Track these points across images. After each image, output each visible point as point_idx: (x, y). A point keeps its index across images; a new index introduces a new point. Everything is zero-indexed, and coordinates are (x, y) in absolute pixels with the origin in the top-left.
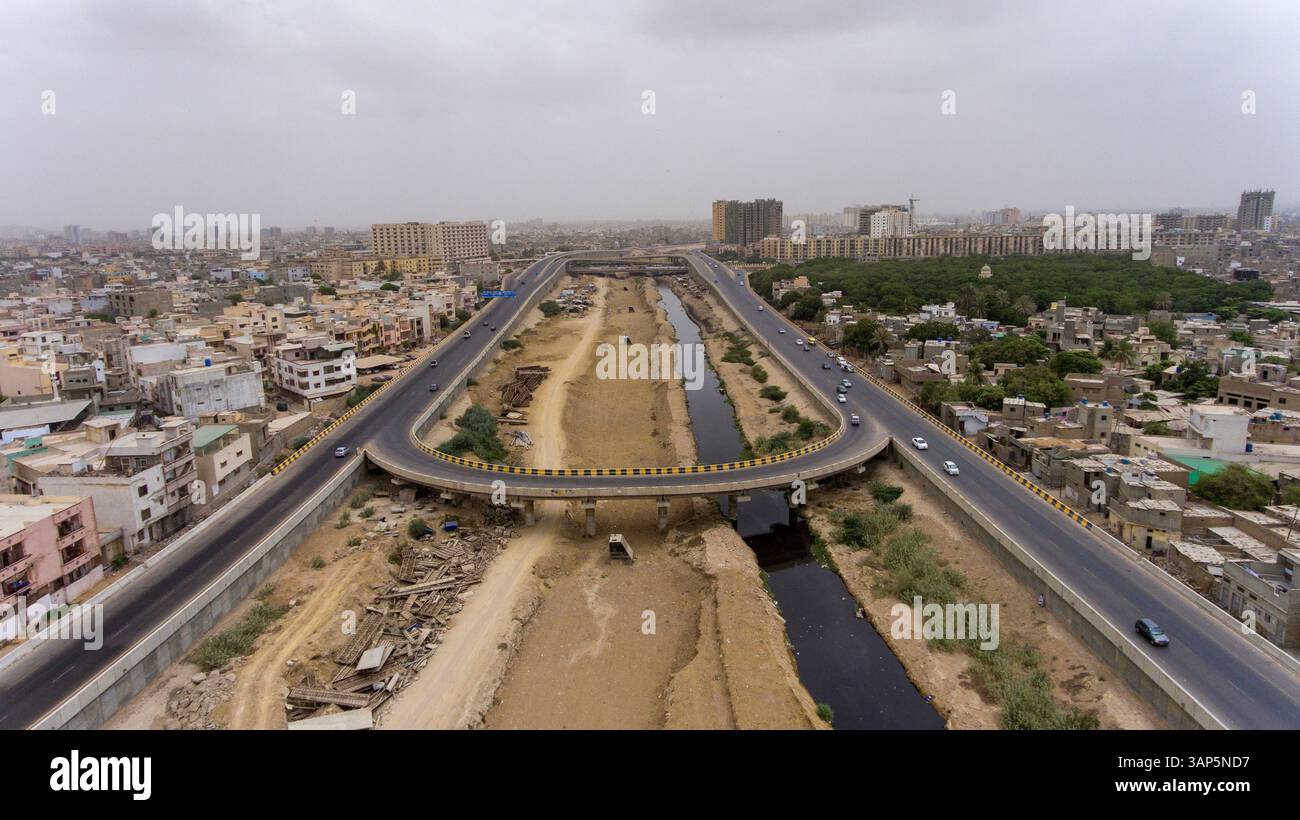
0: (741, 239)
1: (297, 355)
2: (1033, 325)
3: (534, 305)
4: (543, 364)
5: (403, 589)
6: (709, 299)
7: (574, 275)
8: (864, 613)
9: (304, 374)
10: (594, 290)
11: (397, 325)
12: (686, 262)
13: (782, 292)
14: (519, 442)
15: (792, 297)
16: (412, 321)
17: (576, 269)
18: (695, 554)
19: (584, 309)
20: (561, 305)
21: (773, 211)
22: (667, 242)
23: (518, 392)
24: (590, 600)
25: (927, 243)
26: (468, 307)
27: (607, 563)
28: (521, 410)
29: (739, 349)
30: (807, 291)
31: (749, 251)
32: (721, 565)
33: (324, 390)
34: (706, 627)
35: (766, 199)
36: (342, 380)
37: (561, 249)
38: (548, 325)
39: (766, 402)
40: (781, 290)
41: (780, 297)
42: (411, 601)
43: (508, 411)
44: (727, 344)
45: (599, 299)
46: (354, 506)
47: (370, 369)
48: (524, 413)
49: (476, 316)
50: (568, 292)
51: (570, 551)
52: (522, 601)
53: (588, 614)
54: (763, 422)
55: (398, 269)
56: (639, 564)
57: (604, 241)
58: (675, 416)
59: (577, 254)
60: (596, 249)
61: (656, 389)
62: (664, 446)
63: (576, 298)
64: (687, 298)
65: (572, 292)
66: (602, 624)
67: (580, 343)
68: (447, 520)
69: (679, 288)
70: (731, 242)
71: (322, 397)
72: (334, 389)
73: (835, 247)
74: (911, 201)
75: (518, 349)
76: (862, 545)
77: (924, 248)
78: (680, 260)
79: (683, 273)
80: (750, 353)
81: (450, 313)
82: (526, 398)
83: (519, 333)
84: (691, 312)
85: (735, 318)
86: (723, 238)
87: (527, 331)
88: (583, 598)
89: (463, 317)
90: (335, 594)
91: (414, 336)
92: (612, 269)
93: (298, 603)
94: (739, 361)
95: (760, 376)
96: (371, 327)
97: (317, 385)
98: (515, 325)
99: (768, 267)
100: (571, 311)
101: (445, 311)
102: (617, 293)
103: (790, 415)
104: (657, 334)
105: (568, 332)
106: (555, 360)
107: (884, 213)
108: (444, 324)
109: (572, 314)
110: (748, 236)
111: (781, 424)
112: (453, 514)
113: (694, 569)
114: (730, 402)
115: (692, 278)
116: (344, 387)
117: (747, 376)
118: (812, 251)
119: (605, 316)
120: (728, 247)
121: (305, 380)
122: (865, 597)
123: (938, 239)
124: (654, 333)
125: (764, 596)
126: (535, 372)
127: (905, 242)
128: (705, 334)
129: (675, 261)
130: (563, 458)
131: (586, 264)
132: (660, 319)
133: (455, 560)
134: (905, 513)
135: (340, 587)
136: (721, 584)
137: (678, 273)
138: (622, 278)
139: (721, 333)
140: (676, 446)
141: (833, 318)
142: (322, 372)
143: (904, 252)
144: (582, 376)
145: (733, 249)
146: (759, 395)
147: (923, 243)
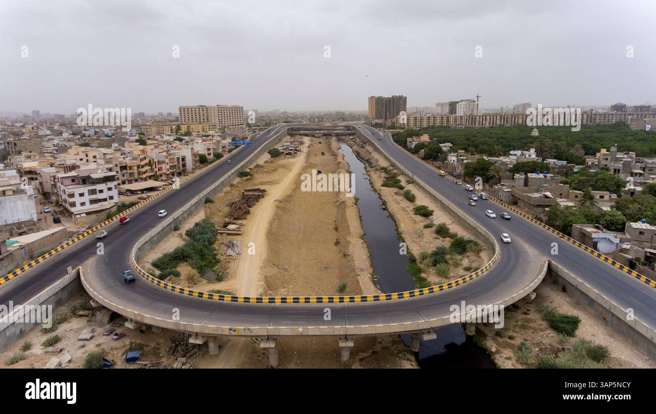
0: (384, 117)
1: (73, 181)
2: (590, 163)
3: (266, 150)
4: (262, 188)
6: (370, 149)
7: (292, 135)
9: (72, 196)
10: (302, 143)
11: (167, 161)
12: (354, 128)
13: (414, 143)
14: (230, 252)
15: (420, 146)
16: (178, 158)
17: (293, 132)
19: (295, 153)
20: (281, 151)
21: (402, 102)
22: (344, 120)
23: (240, 208)
25: (490, 119)
26: (224, 151)
28: (239, 222)
29: (392, 178)
30: (429, 143)
31: (389, 123)
33: (89, 207)
35: (398, 96)
36: (105, 200)
37: (286, 122)
38: (272, 162)
39: (419, 218)
40: (413, 142)
41: (413, 146)
43: (228, 223)
44: (383, 175)
45: (304, 149)
47: (141, 190)
48: (241, 225)
49: (226, 156)
50: (287, 144)
54: (421, 236)
55: (191, 131)
57: (310, 119)
58: (352, 229)
59: (295, 125)
60: (305, 122)
62: (345, 255)
63: (291, 147)
64: (355, 147)
65: (289, 144)
67: (290, 173)
68: (131, 349)
69: (351, 142)
70: (379, 118)
71: (86, 213)
72: (97, 207)
73: (438, 120)
74: (477, 96)
75: (249, 177)
77: (488, 121)
78: (351, 128)
79: (353, 134)
80: (400, 181)
81: (209, 154)
82: (245, 213)
83: (252, 167)
84: (358, 155)
85: (387, 158)
86: (374, 117)
87: (258, 166)
89: (218, 156)
91: (179, 168)
92: (313, 132)
94: (393, 187)
95: (410, 198)
96: (148, 161)
97: (83, 204)
98: (250, 162)
99: (401, 131)
100: (287, 154)
101: (206, 153)
102: (315, 145)
103: (442, 231)
104: (338, 168)
105: (283, 166)
106: (273, 184)
107: (462, 103)
108: (203, 160)
109: (287, 156)
110: (388, 115)
111: (436, 238)
112: (138, 341)
114: (391, 217)
115: (358, 137)
116: (106, 205)
117: (401, 198)
118: (425, 123)
119: (307, 157)
120: (377, 121)
121: (72, 200)
123: (496, 116)
124: (337, 167)
126: (256, 193)
127: (478, 118)
128: (368, 169)
129: (348, 128)
130: (261, 268)
131: (299, 129)
132: (340, 159)
137: (350, 135)
138: (319, 137)
139: (379, 168)
140: (355, 258)
141: (452, 158)
142: (86, 194)
143: (477, 123)
144: (288, 196)
145: (380, 122)
146: (413, 213)
147: (488, 119)
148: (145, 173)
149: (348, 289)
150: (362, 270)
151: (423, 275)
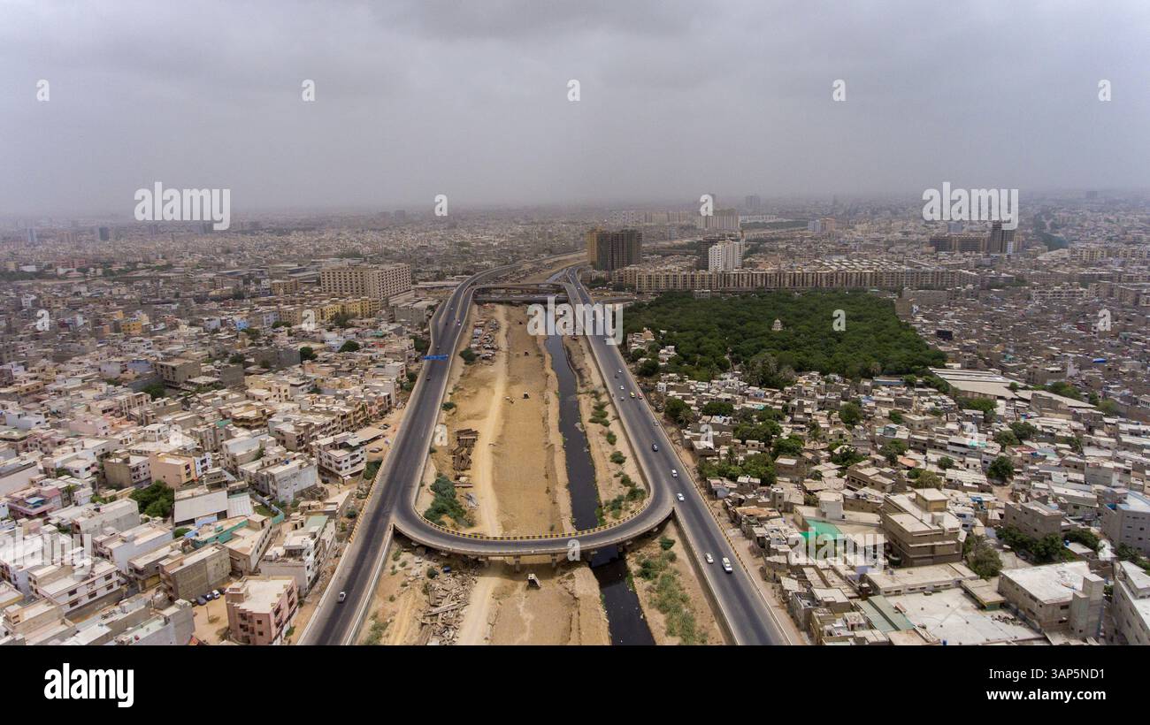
0: (609, 266)
1: (331, 446)
3: (459, 352)
4: (472, 426)
5: (435, 610)
6: (584, 345)
7: (480, 303)
8: (644, 616)
9: (339, 462)
10: (497, 325)
11: (376, 402)
13: (633, 347)
14: (471, 504)
16: (385, 397)
17: (480, 294)
18: (570, 584)
19: (494, 355)
20: (475, 351)
23: (462, 457)
24: (521, 610)
25: (748, 280)
27: (528, 589)
28: (466, 474)
29: (600, 409)
30: (650, 347)
31: (616, 276)
32: (582, 592)
33: (350, 470)
34: (574, 626)
36: (360, 462)
38: (469, 375)
39: (613, 465)
40: (633, 344)
42: (440, 616)
43: (459, 477)
44: (593, 402)
45: (502, 342)
46: (395, 559)
47: (366, 441)
48: (468, 476)
49: (420, 376)
50: (479, 331)
51: (509, 582)
52: (490, 614)
53: (520, 618)
54: (610, 484)
56: (543, 589)
58: (559, 477)
59: (480, 276)
60: (493, 268)
61: (548, 448)
62: (554, 502)
65: (481, 331)
66: (528, 624)
67: (494, 399)
68: (444, 567)
70: (601, 268)
71: (351, 475)
72: (356, 468)
75: (454, 409)
76: (649, 578)
80: (607, 415)
81: (402, 377)
82: (468, 462)
83: (452, 391)
85: (600, 372)
86: (594, 261)
87: (456, 387)
88: (517, 609)
90: (406, 616)
91: (386, 406)
93: (391, 621)
94: (600, 422)
95: (612, 440)
96: (361, 407)
100: (483, 358)
102: (514, 329)
103: (626, 481)
104: (546, 386)
105: (484, 383)
106: (480, 419)
107: (719, 246)
108: (402, 387)
109: (485, 362)
110: (615, 263)
111: (620, 487)
112: (447, 563)
113: (569, 593)
117: (604, 439)
119: (508, 362)
120: (598, 274)
121: (340, 466)
122: (645, 608)
124: (544, 385)
125: (601, 608)
126: (469, 436)
127: (732, 277)
128: (579, 388)
129: (557, 287)
130: (498, 516)
133: (454, 591)
134: (673, 558)
135: (407, 612)
136: (581, 603)
138: (516, 307)
139: (589, 388)
140: (561, 504)
141: (662, 385)
143: (732, 284)
144: (500, 436)
145: (603, 276)
146: (610, 459)
147: (746, 278)
148: (359, 417)
149: (555, 529)
150: (565, 515)
151: (604, 517)
